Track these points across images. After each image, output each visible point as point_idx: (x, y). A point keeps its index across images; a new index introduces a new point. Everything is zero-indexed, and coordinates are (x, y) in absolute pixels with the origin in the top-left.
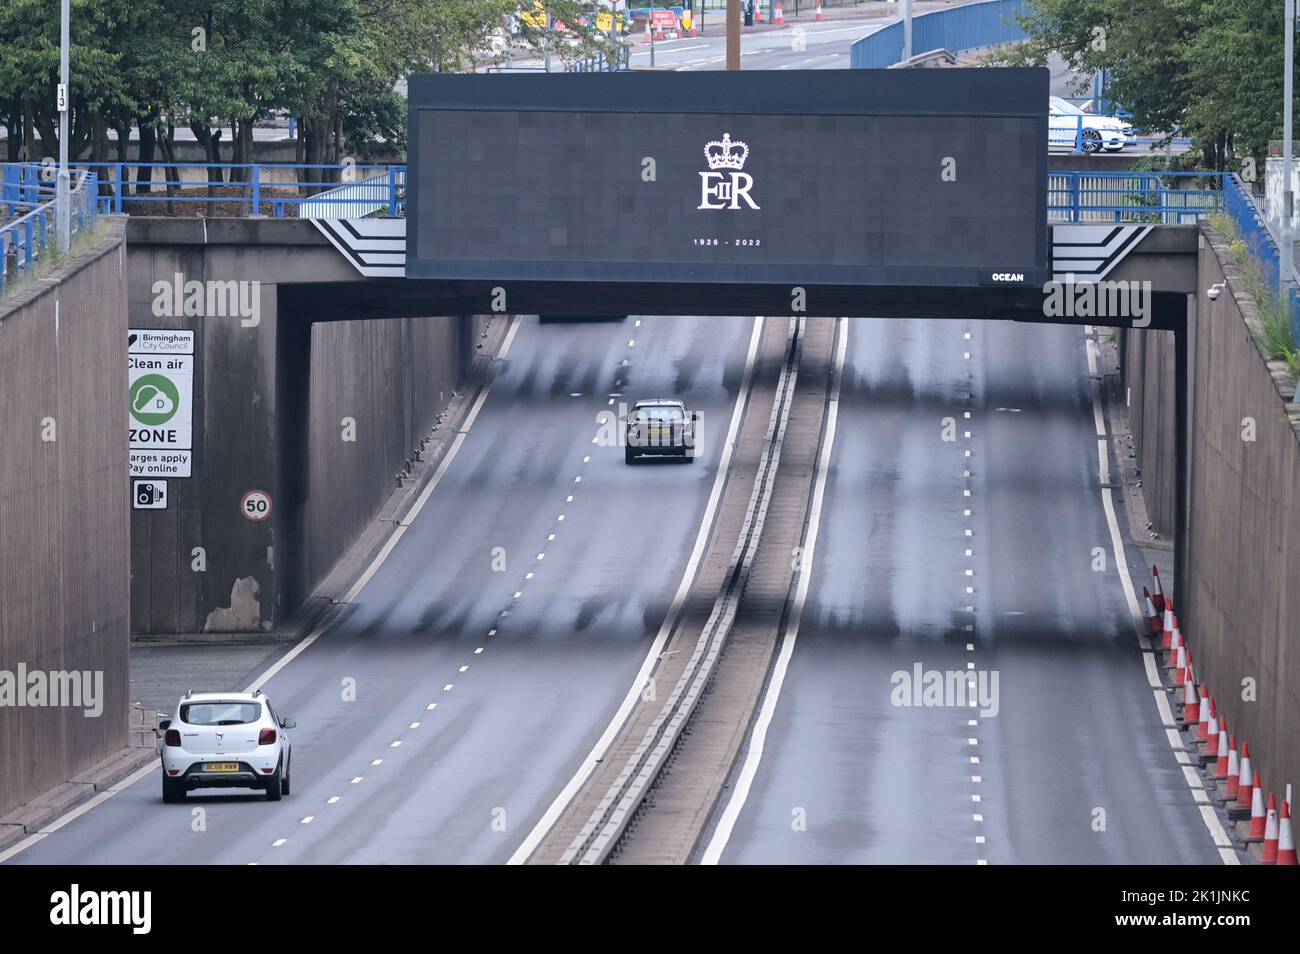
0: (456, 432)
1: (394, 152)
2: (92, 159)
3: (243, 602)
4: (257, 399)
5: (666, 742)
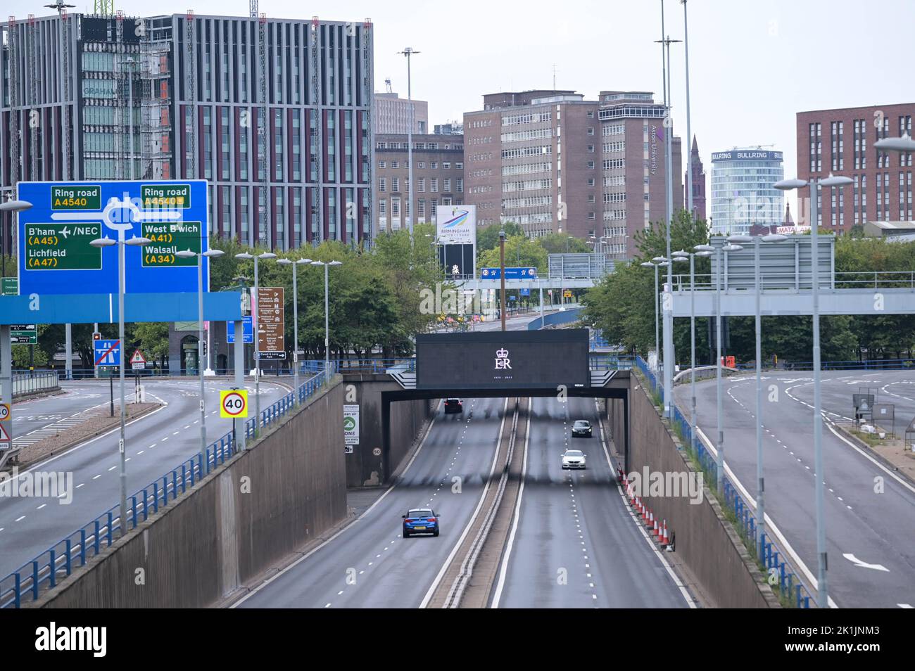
3: (374, 478)
4: (376, 423)
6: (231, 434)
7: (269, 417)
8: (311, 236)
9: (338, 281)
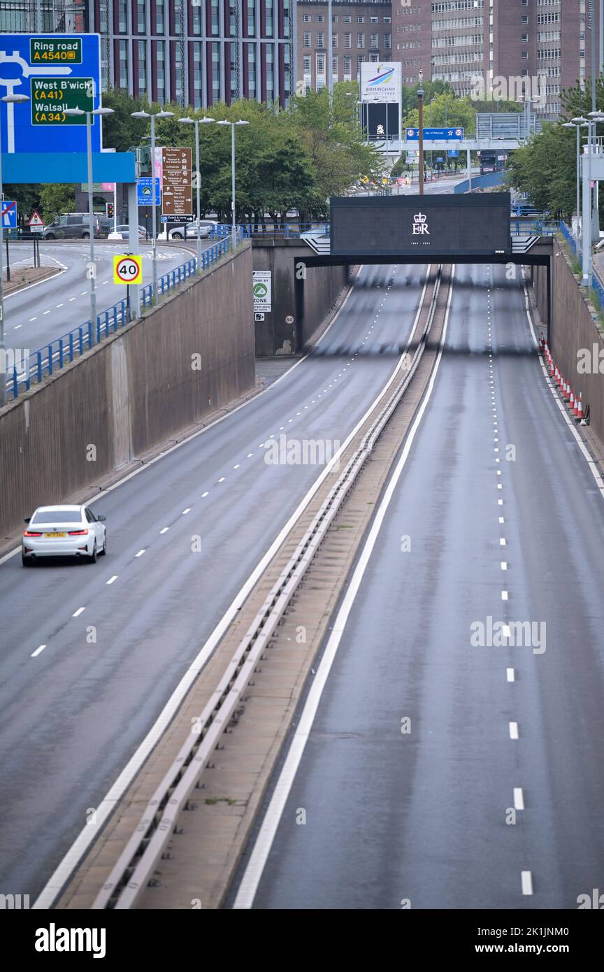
0: (345, 298)
1: (326, 220)
2: (241, 223)
3: (286, 346)
4: (289, 289)
5: (406, 384)
6: (125, 301)
7: (168, 283)
8: (230, 94)
9: (251, 142)
